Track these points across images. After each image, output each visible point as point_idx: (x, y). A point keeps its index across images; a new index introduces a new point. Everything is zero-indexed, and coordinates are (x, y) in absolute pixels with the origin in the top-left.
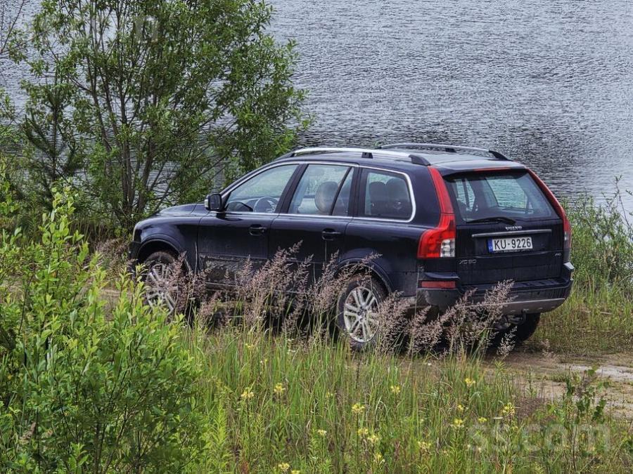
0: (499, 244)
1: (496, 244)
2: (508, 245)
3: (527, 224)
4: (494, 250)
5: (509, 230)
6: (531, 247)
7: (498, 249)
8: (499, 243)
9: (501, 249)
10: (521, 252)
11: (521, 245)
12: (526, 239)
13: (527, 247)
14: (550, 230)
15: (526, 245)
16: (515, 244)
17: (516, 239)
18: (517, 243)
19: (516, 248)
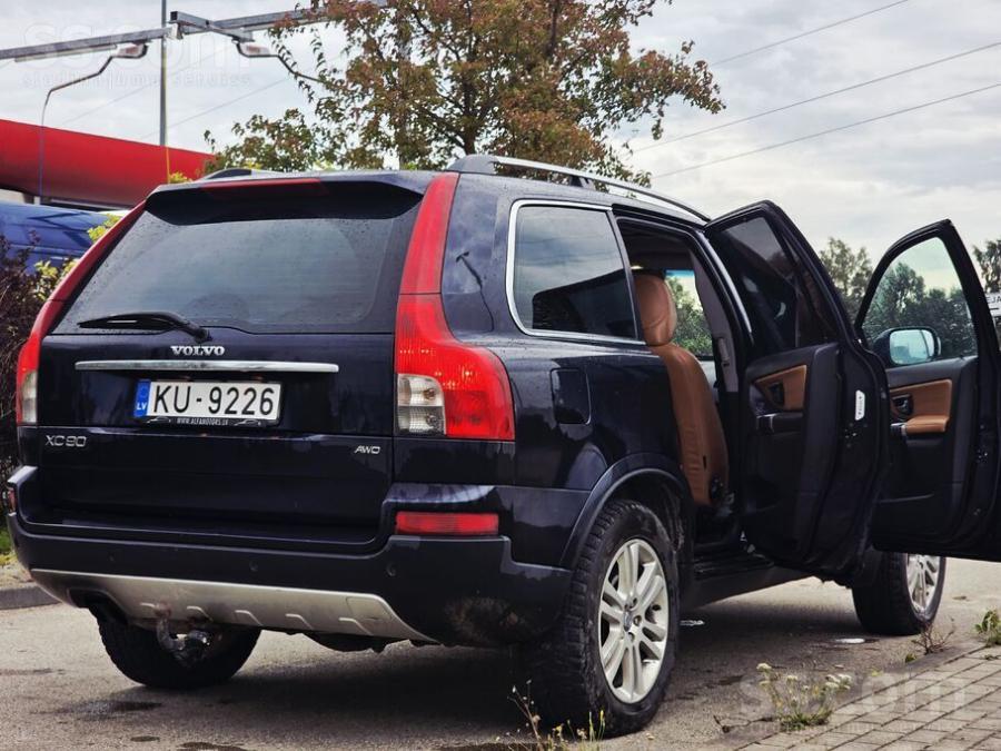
0: (169, 398)
1: (160, 398)
2: (197, 404)
3: (250, 341)
4: (150, 413)
5: (182, 356)
6: (273, 416)
7: (161, 412)
8: (172, 392)
9: (172, 413)
10: (232, 428)
11: (238, 407)
12: (259, 387)
13: (258, 416)
14: (334, 368)
15: (255, 407)
16: (218, 401)
17: (225, 387)
18: (226, 400)
19: (221, 414)
